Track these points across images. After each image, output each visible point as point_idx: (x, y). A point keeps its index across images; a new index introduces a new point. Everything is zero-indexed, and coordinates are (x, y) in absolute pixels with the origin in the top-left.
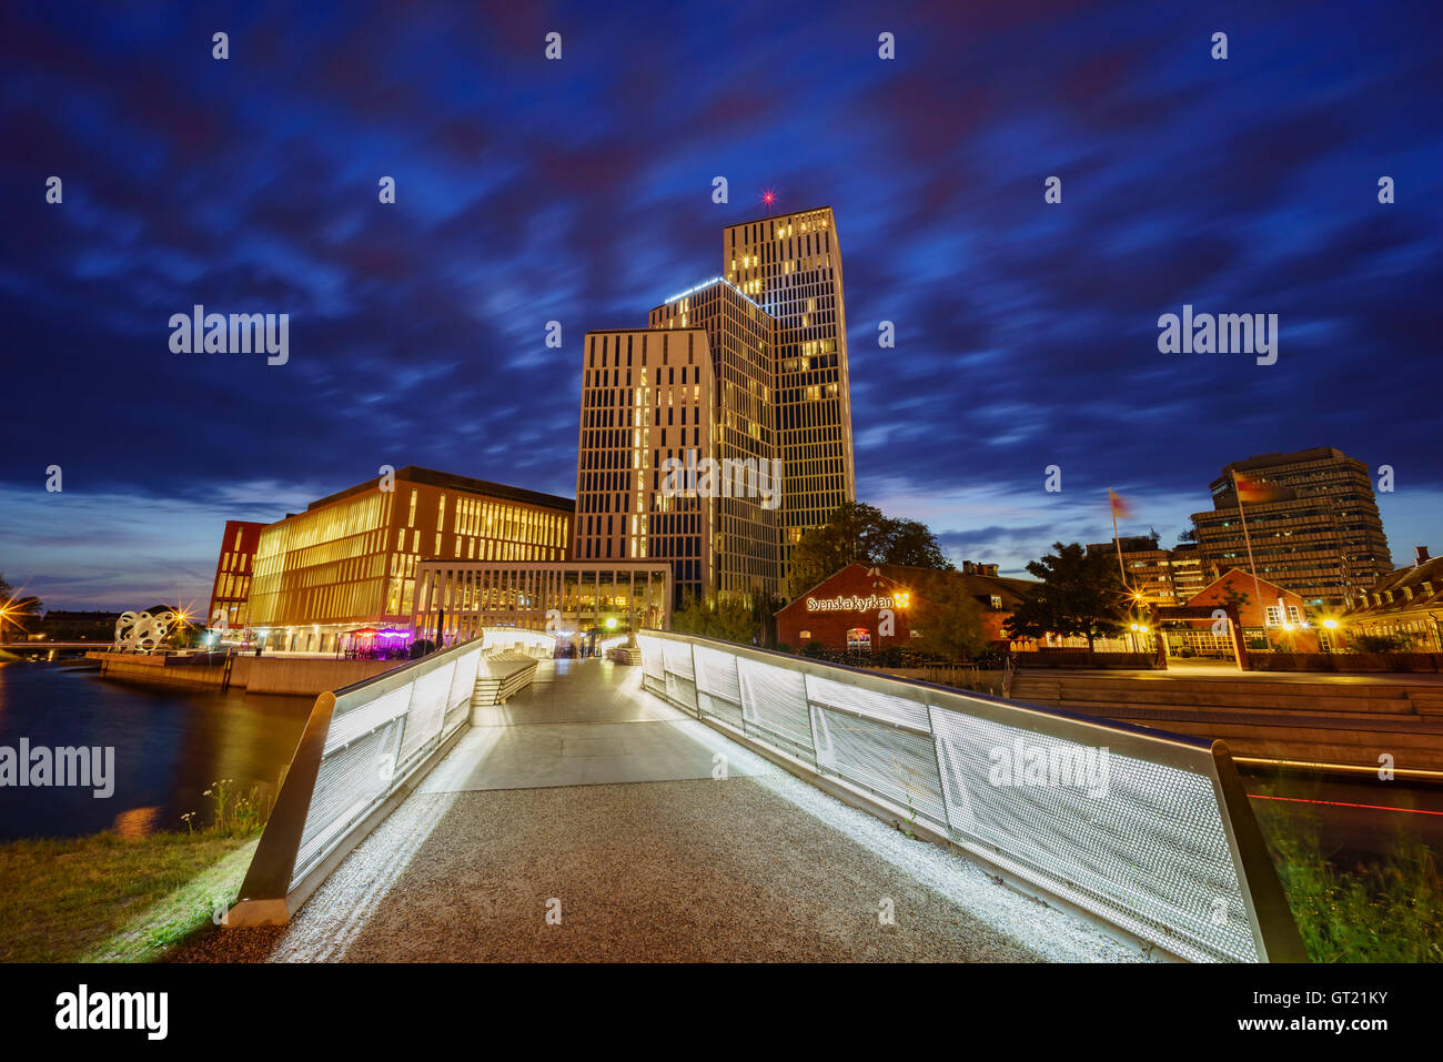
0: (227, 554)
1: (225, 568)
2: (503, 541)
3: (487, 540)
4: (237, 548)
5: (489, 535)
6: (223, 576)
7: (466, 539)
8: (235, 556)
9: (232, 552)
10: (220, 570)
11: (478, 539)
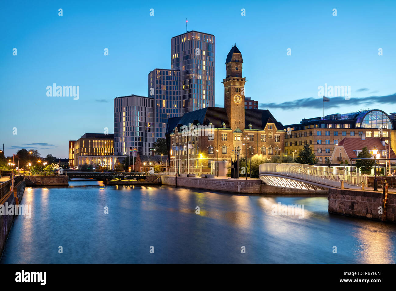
0: (70, 149)
1: (70, 152)
2: (105, 148)
3: (101, 148)
4: (72, 147)
5: (101, 147)
6: (70, 154)
7: (96, 149)
8: (72, 149)
9: (71, 148)
10: (69, 153)
11: (99, 148)
